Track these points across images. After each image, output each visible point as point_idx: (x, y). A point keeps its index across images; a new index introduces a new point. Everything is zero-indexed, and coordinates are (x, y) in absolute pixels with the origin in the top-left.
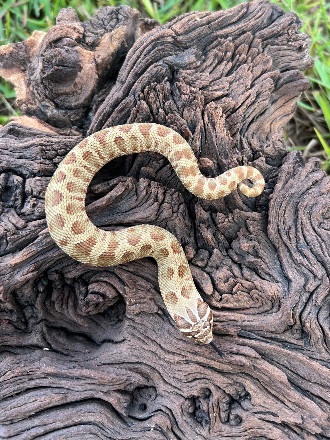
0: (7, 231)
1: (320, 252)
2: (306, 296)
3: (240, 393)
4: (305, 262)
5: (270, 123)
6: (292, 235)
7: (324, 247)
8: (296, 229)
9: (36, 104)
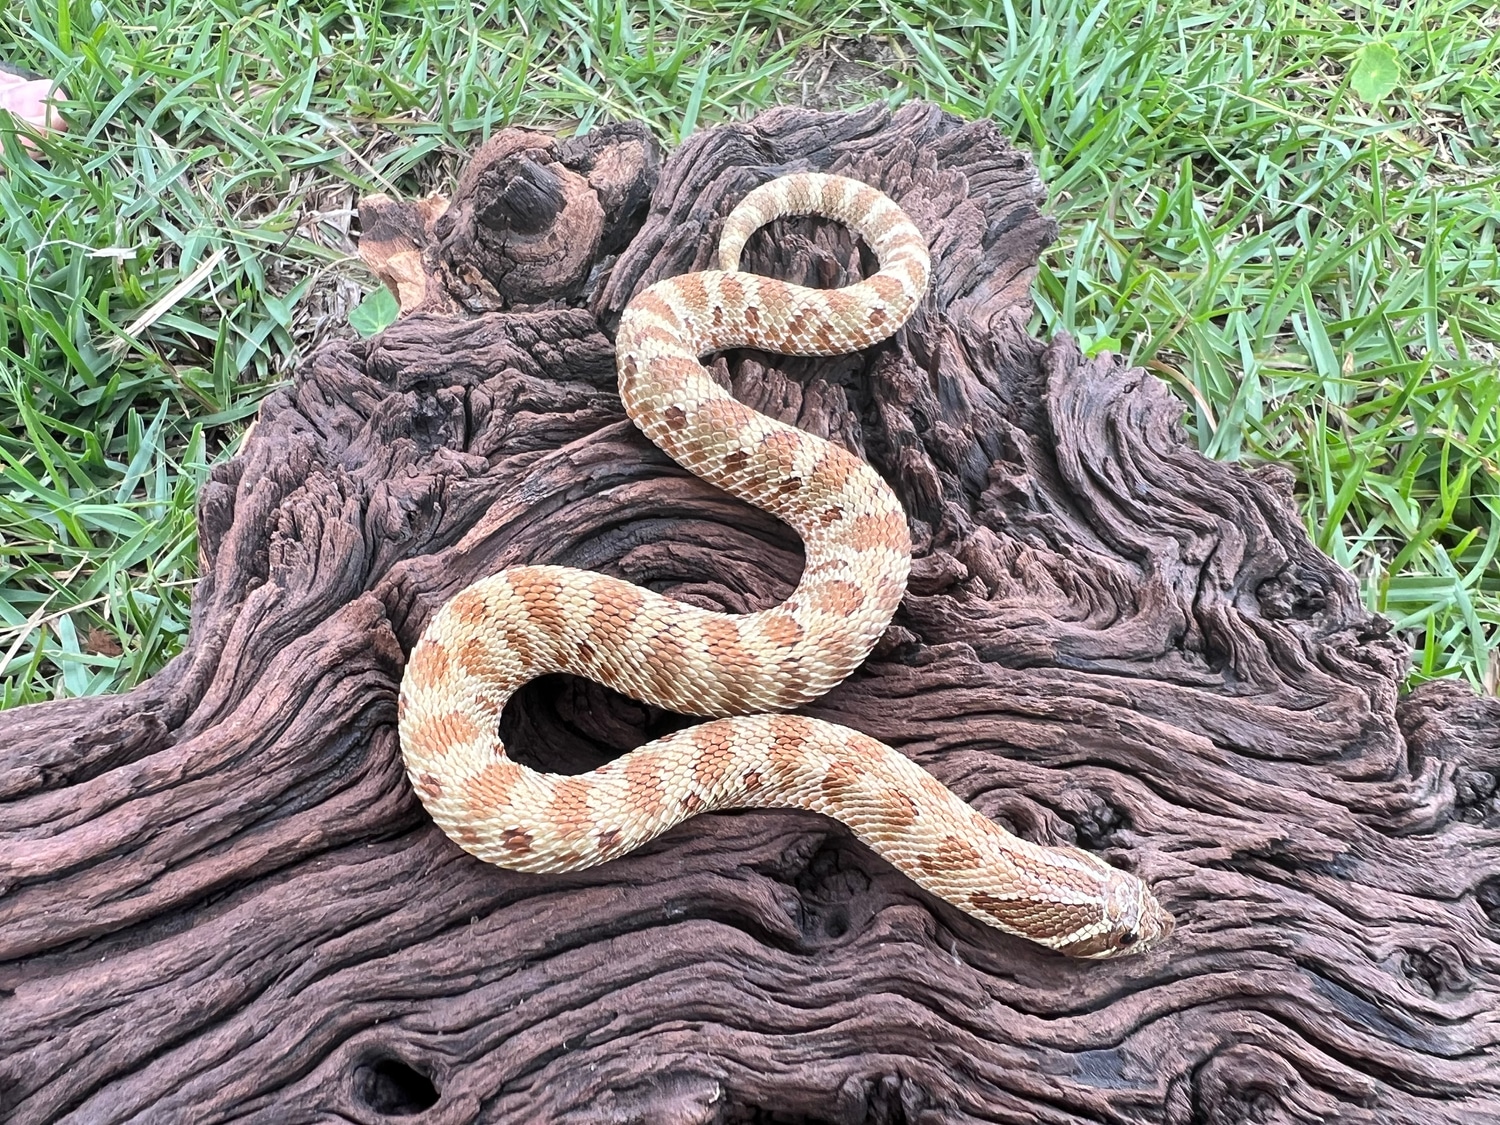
0: (445, 473)
1: (1192, 489)
2: (1191, 573)
3: (1098, 813)
4: (1163, 511)
5: (988, 317)
6: (1114, 470)
7: (1196, 477)
8: (1120, 462)
9: (450, 311)
